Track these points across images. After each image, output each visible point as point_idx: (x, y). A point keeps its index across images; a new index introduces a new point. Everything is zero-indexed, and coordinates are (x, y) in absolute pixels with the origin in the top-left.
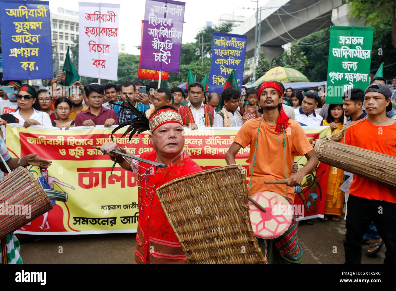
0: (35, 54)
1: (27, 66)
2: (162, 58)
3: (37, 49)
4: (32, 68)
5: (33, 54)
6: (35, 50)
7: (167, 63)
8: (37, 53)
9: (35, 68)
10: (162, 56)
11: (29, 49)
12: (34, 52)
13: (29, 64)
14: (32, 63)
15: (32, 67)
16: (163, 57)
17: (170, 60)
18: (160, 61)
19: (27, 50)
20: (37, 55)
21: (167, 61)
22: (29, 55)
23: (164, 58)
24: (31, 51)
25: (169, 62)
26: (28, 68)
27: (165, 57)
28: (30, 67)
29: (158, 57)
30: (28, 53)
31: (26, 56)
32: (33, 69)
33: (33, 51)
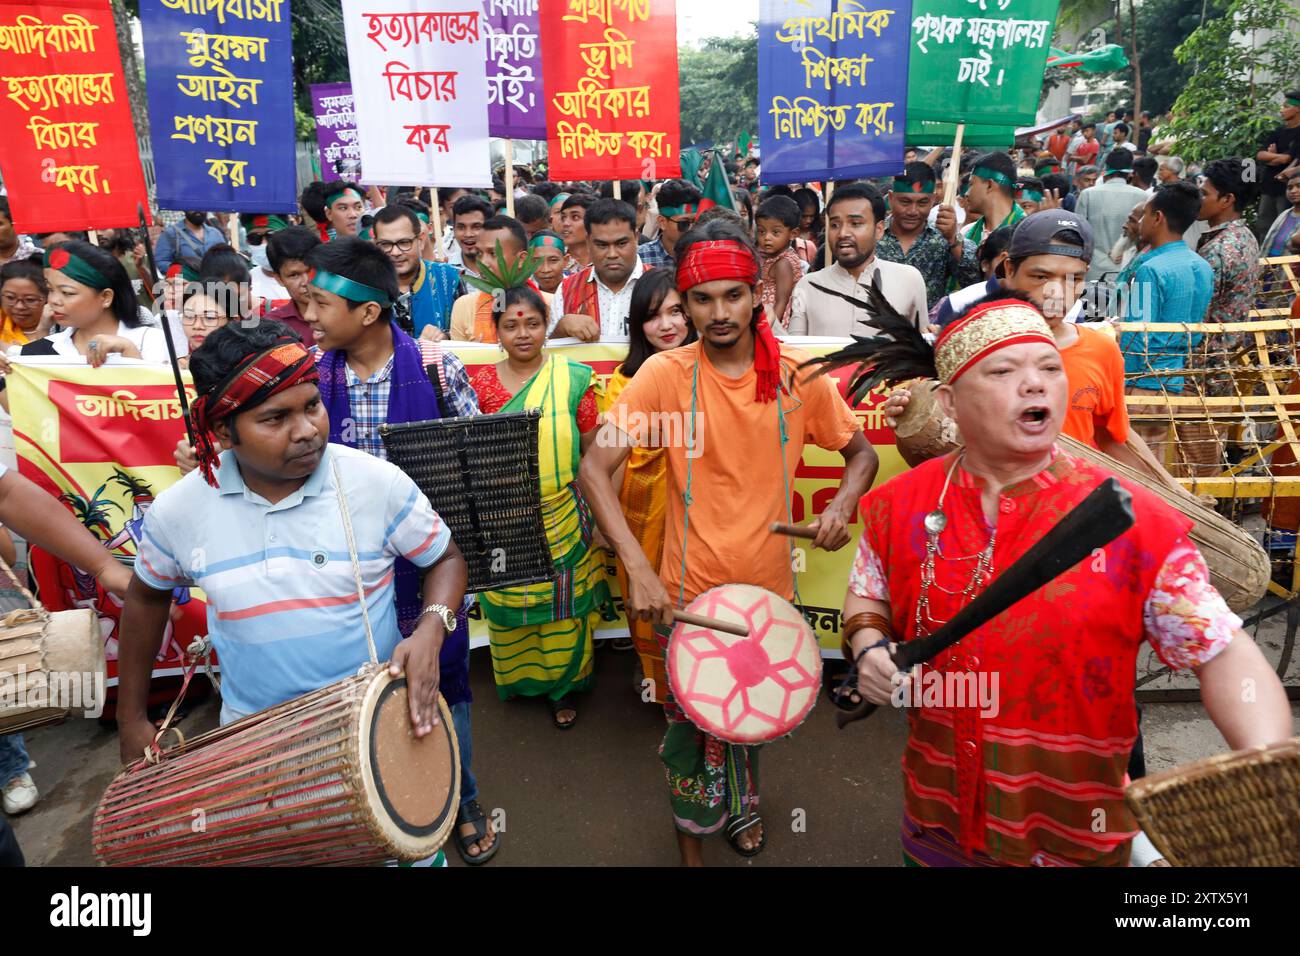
0: (248, 139)
1: (225, 172)
2: (506, 93)
3: (253, 124)
4: (238, 181)
5: (241, 138)
6: (247, 126)
7: (525, 110)
8: (251, 133)
9: (247, 180)
10: (506, 84)
11: (229, 122)
12: (244, 133)
13: (230, 167)
14: (239, 166)
15: (238, 176)
16: (510, 88)
17: (532, 96)
18: (502, 102)
19: (224, 125)
20: (253, 142)
21: (524, 100)
22: (230, 141)
23: (515, 91)
24: (235, 127)
25: (532, 104)
26: (227, 178)
27: (515, 86)
28: (233, 176)
29: (494, 88)
30: (225, 134)
31: (222, 144)
32: (242, 182)
33: (241, 129)
